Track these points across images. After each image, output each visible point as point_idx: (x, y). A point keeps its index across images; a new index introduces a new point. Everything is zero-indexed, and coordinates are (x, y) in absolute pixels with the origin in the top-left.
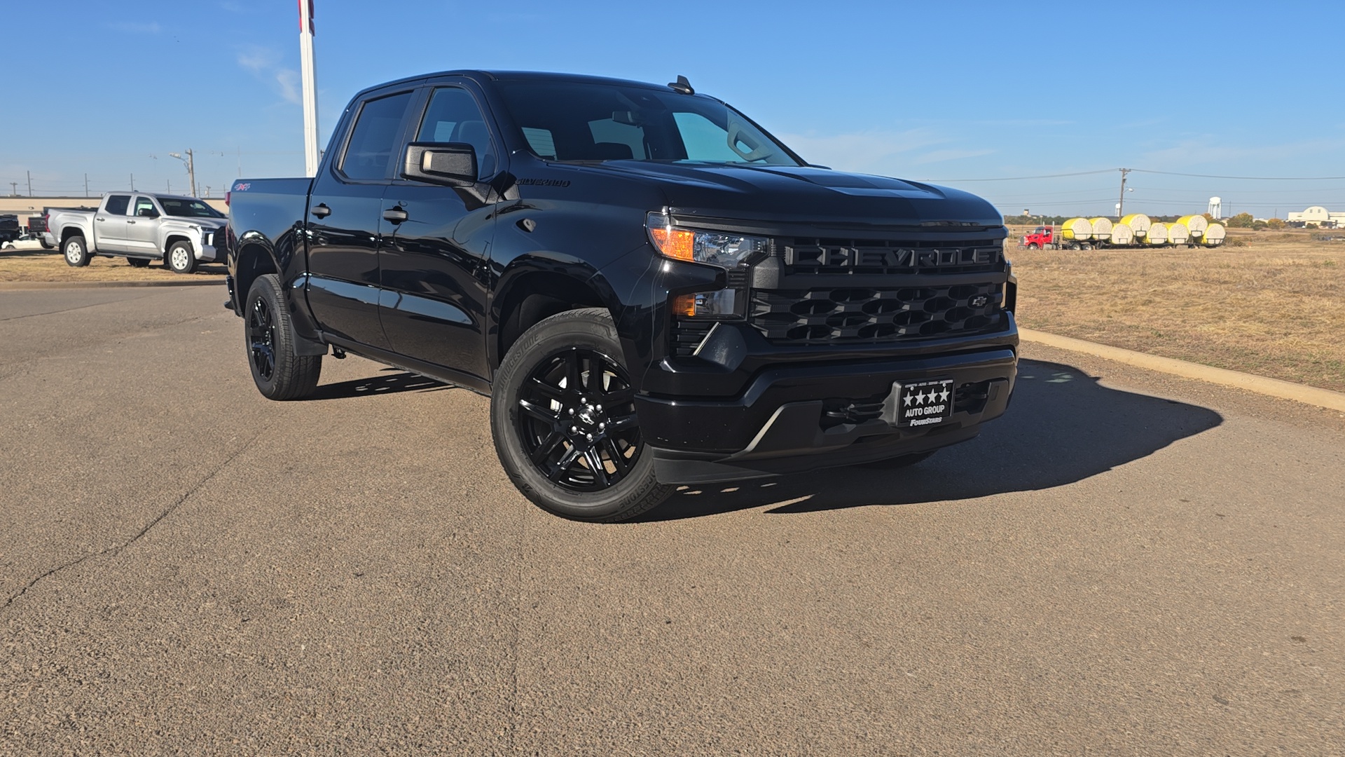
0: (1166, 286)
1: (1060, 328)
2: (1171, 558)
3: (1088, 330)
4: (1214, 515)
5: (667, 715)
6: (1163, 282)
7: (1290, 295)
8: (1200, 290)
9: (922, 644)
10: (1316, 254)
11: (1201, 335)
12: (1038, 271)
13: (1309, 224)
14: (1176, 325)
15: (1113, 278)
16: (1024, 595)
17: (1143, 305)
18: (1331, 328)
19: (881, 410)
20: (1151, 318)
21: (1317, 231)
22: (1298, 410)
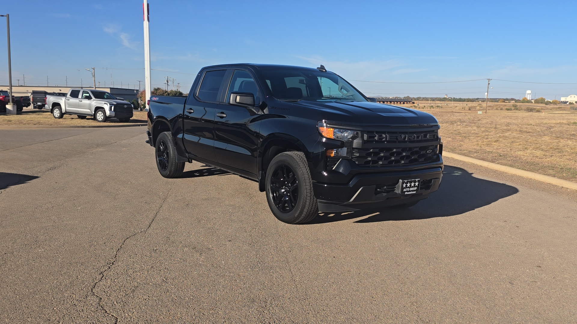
0: (505, 134)
1: (461, 152)
2: (499, 240)
3: (472, 153)
4: (515, 226)
5: (341, 283)
6: (503, 132)
7: (555, 138)
8: (519, 136)
9: (417, 265)
10: (571, 117)
11: (517, 156)
12: (451, 126)
13: (570, 102)
14: (508, 151)
15: (483, 129)
16: (449, 251)
17: (495, 142)
18: (570, 154)
19: (395, 189)
20: (498, 148)
21: (574, 105)
22: (552, 188)
